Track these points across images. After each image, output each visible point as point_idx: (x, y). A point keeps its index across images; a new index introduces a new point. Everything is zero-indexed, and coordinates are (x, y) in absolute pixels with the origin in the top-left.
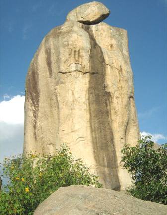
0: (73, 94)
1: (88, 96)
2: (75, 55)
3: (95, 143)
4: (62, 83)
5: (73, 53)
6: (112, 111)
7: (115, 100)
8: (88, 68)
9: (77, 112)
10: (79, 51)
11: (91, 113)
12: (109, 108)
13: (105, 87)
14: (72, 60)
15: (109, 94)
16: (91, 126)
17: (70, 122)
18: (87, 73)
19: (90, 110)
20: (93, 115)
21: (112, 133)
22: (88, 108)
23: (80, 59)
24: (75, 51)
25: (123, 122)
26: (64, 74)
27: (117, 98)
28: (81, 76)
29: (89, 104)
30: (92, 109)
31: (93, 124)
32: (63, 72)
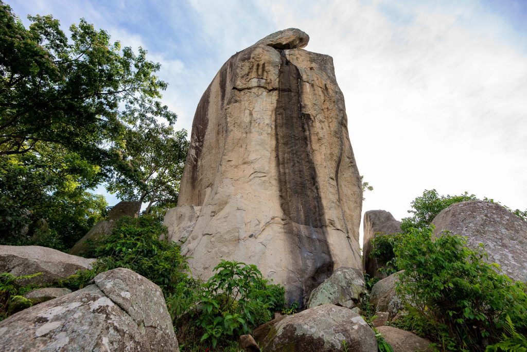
0: (251, 114)
1: (274, 116)
2: (258, 69)
3: (282, 182)
4: (236, 101)
5: (255, 67)
6: (313, 137)
7: (317, 124)
8: (277, 84)
9: (255, 136)
10: (264, 64)
11: (277, 139)
12: (307, 133)
13: (301, 107)
14: (253, 74)
15: (308, 117)
16: (277, 157)
17: (242, 150)
18: (274, 89)
19: (277, 134)
20: (281, 141)
21: (313, 169)
22: (274, 132)
23: (265, 74)
24: (258, 65)
25: (331, 154)
26: (240, 90)
27: (321, 122)
28: (265, 93)
29: (276, 126)
30: (280, 134)
31: (280, 154)
32: (239, 87)
